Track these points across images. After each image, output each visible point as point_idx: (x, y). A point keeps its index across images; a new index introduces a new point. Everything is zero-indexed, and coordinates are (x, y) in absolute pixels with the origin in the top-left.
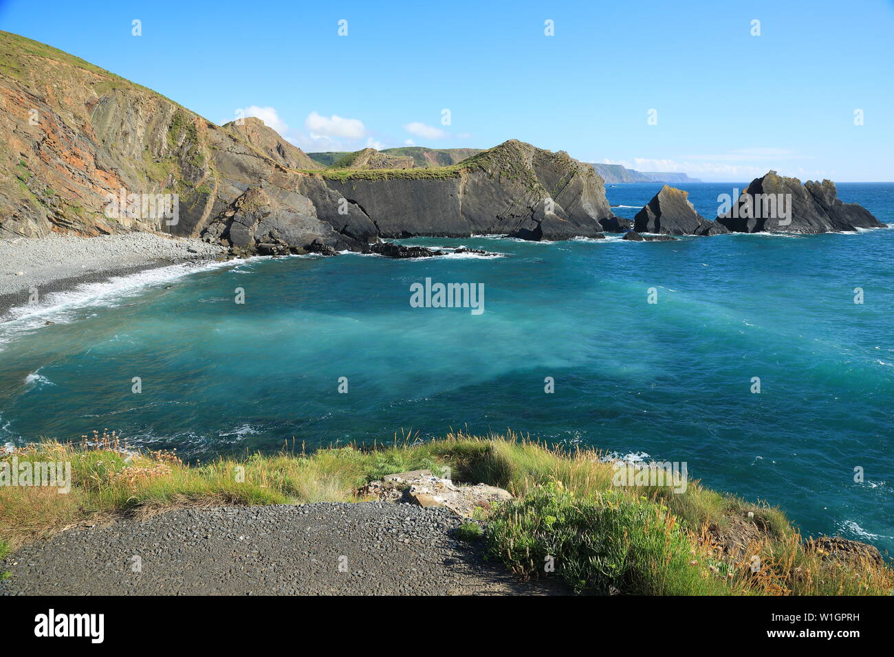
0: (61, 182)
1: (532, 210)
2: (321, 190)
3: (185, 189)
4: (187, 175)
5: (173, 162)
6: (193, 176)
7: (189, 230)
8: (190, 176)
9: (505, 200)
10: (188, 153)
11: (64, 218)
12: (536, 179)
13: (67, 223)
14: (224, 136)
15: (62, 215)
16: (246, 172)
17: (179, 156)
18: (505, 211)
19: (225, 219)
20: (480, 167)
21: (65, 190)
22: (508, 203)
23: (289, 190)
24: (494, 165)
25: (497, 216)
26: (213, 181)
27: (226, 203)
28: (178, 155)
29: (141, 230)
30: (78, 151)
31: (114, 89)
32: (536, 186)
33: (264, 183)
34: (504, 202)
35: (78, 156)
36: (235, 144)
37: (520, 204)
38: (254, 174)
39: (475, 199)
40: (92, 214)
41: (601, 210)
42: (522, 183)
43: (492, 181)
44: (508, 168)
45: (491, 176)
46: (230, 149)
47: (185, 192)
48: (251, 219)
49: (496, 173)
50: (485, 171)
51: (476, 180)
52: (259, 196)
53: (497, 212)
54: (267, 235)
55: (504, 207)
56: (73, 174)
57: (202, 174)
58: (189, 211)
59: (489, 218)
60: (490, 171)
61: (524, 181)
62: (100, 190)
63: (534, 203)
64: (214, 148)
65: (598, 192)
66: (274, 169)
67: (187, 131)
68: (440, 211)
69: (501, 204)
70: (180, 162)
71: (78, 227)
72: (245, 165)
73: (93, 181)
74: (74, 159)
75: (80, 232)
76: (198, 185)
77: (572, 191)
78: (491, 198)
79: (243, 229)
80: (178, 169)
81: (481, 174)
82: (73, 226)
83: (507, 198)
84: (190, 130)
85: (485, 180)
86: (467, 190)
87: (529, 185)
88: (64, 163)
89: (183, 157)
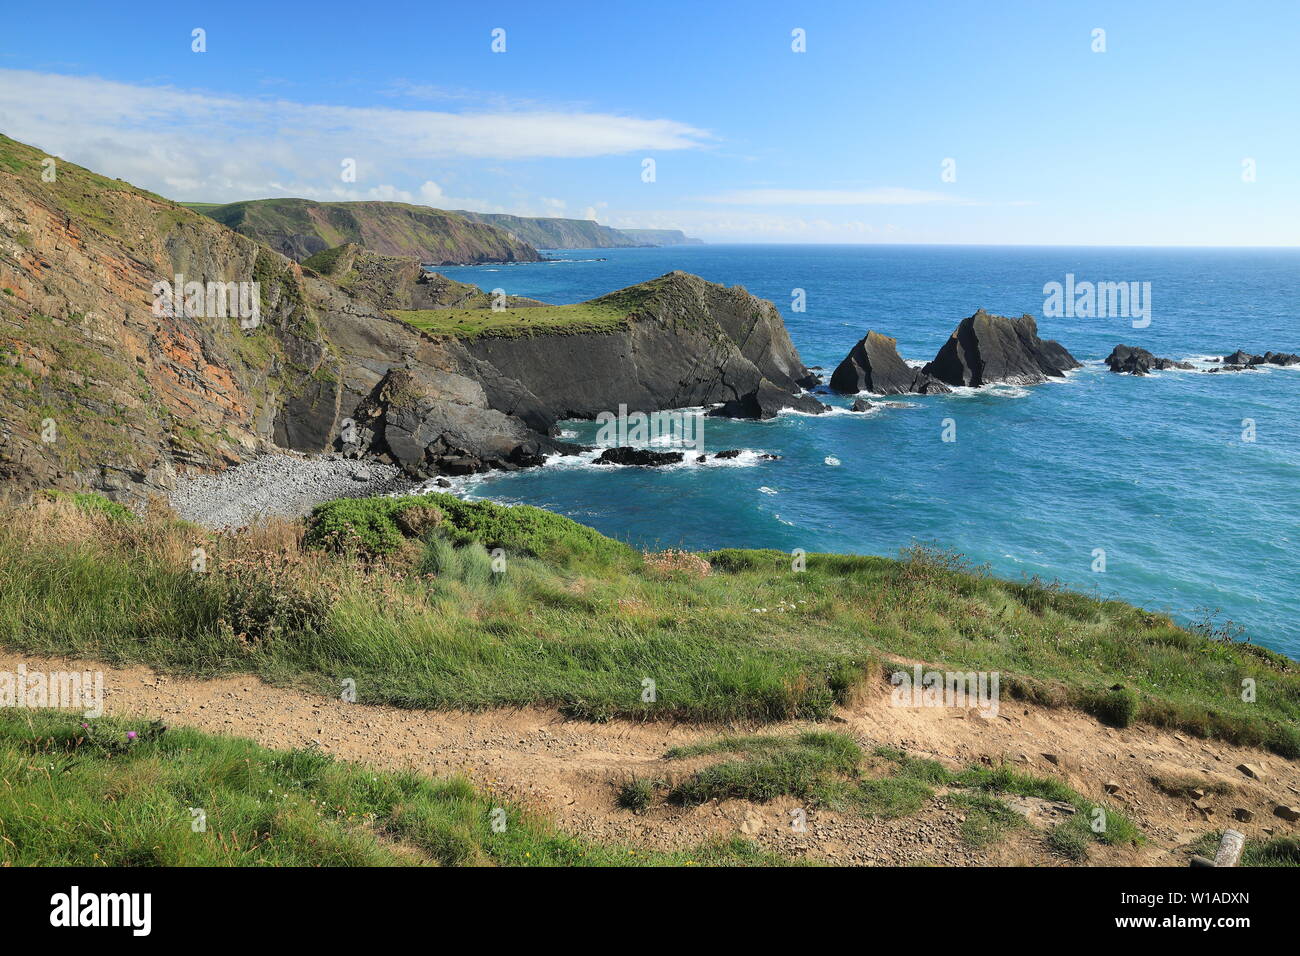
0: (170, 391)
1: (721, 371)
2: (465, 361)
3: (297, 376)
4: (295, 354)
5: (270, 333)
6: (304, 356)
7: (320, 441)
8: (300, 356)
9: (687, 360)
10: (290, 319)
11: (181, 448)
12: (720, 329)
13: (184, 455)
14: (333, 289)
15: (178, 444)
16: (379, 344)
17: (275, 324)
18: (687, 374)
19: (369, 422)
20: (648, 313)
21: (177, 404)
22: (691, 363)
23: (447, 369)
24: (665, 310)
25: (680, 382)
26: (335, 362)
27: (359, 394)
28: (274, 322)
29: (269, 452)
30: (182, 338)
31: (180, 225)
32: (721, 337)
33: (410, 361)
34: (685, 361)
35: (182, 347)
36: (352, 302)
37: (706, 363)
38: (391, 347)
39: (648, 359)
40: (212, 436)
41: (792, 364)
42: (704, 334)
43: (666, 332)
44: (683, 314)
45: (663, 326)
46: (346, 309)
47: (298, 381)
48: (411, 419)
49: (669, 321)
50: (655, 319)
51: (646, 332)
52: (411, 383)
53: (679, 376)
54: (439, 442)
55: (686, 368)
56: (181, 375)
57: (318, 352)
58: (312, 411)
59: (671, 386)
60: (661, 319)
61: (706, 332)
62: (215, 395)
63: (722, 362)
64: (320, 308)
65: (785, 340)
66: (418, 338)
67: (280, 284)
68: (613, 381)
69: (682, 365)
70: (280, 335)
71: (200, 459)
72: (375, 333)
73: (206, 384)
74: (178, 352)
75: (203, 467)
76: (314, 369)
77: (758, 341)
78: (669, 357)
79: (403, 435)
80: (279, 344)
81: (652, 324)
82: (193, 460)
83: (689, 356)
84: (286, 283)
85: (657, 332)
86: (637, 347)
87: (713, 337)
88: (168, 361)
89: (284, 325)
